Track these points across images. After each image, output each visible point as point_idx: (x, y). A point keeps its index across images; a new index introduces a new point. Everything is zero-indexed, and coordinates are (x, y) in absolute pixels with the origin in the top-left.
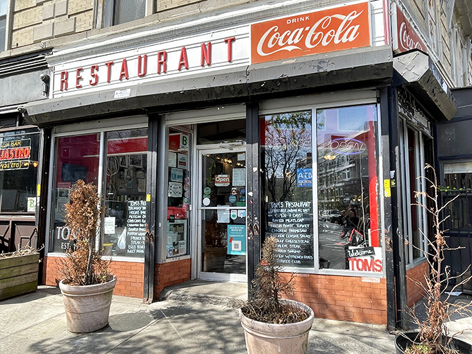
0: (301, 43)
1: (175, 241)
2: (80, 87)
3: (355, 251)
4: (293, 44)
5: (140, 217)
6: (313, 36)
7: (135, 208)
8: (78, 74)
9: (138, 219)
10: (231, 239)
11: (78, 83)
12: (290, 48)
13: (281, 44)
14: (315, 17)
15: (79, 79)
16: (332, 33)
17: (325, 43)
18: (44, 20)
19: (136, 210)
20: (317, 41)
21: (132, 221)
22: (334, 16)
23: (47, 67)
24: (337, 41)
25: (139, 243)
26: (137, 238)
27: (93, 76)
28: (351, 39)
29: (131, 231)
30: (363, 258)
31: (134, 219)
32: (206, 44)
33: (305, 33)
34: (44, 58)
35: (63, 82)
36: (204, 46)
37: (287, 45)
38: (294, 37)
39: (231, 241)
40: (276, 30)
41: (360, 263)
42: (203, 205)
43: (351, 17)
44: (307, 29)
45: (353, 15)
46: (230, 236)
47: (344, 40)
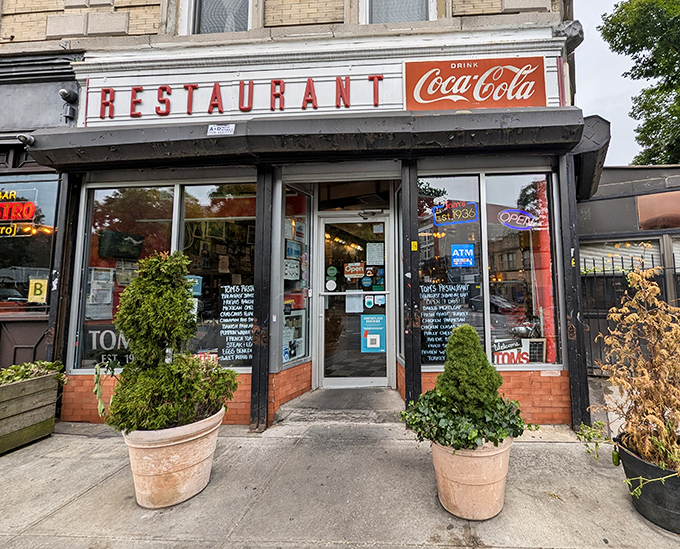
0: (469, 94)
1: (292, 339)
2: (138, 115)
3: (501, 344)
4: (459, 94)
5: (240, 308)
6: (483, 87)
7: (231, 296)
8: (134, 96)
9: (237, 311)
10: (367, 333)
11: (133, 109)
12: (455, 98)
13: (443, 91)
14: (485, 65)
15: (136, 103)
16: (504, 87)
17: (496, 97)
18: (66, 7)
19: (234, 299)
20: (487, 94)
21: (228, 314)
22: (507, 67)
23: (73, 79)
24: (510, 97)
25: (239, 345)
26: (237, 339)
27: (162, 102)
28: (526, 96)
29: (227, 329)
30: (509, 352)
31: (231, 311)
32: (343, 78)
33: (473, 83)
34: (68, 64)
35: (105, 104)
36: (339, 80)
37: (451, 93)
38: (460, 86)
39: (366, 336)
40: (437, 74)
41: (506, 357)
42: (326, 290)
43: (525, 71)
44: (476, 77)
45: (527, 69)
46: (364, 329)
47: (518, 96)
